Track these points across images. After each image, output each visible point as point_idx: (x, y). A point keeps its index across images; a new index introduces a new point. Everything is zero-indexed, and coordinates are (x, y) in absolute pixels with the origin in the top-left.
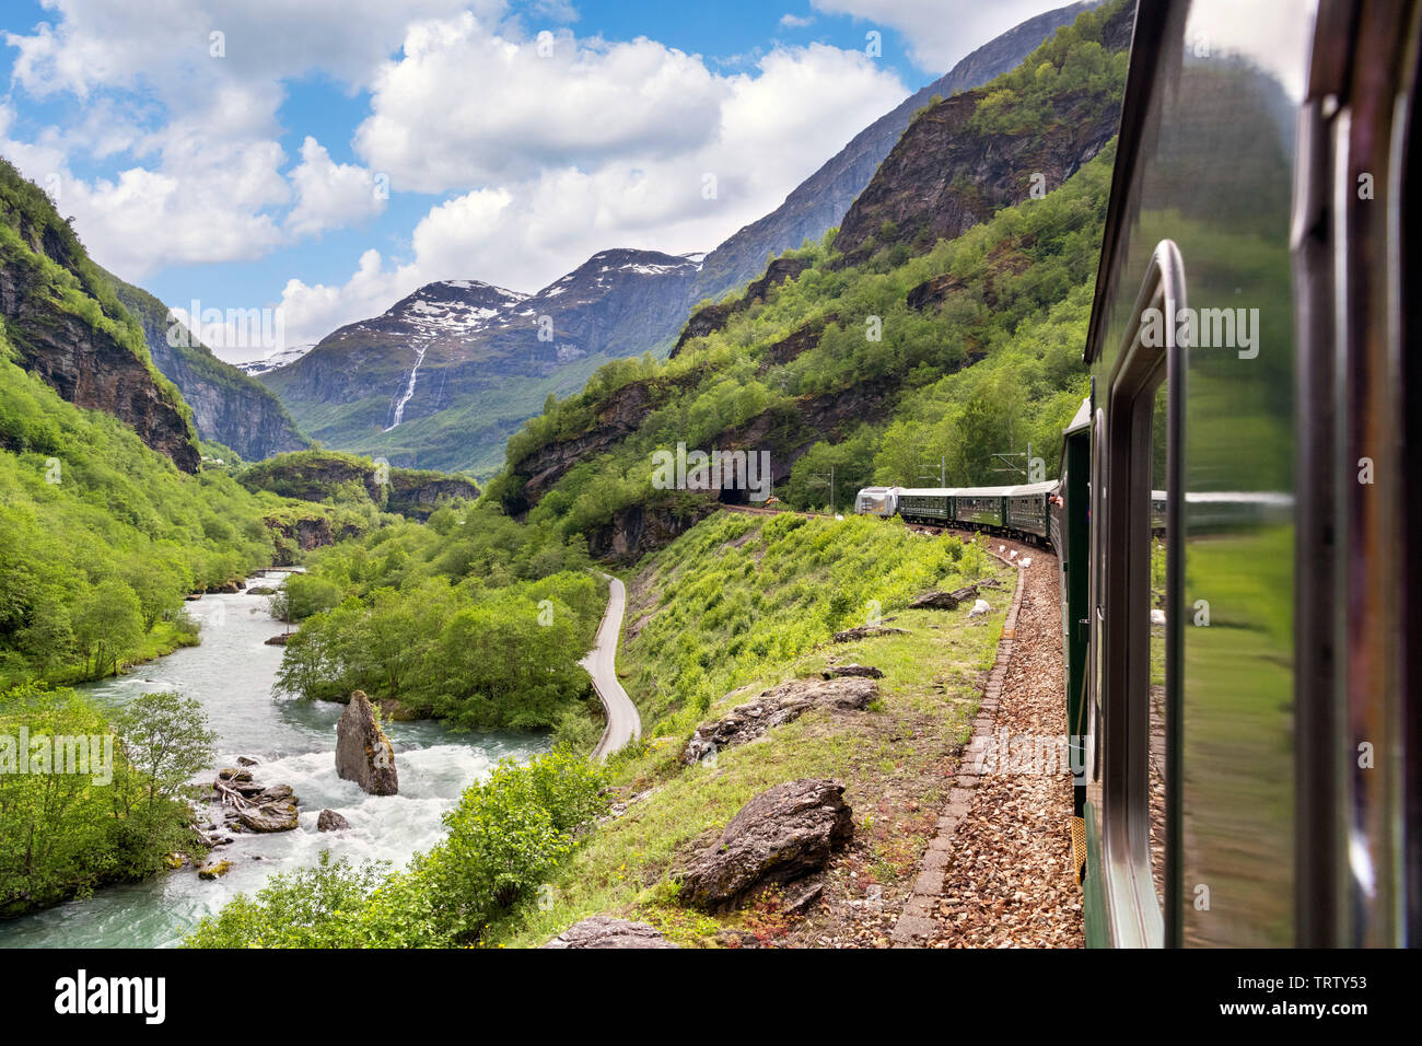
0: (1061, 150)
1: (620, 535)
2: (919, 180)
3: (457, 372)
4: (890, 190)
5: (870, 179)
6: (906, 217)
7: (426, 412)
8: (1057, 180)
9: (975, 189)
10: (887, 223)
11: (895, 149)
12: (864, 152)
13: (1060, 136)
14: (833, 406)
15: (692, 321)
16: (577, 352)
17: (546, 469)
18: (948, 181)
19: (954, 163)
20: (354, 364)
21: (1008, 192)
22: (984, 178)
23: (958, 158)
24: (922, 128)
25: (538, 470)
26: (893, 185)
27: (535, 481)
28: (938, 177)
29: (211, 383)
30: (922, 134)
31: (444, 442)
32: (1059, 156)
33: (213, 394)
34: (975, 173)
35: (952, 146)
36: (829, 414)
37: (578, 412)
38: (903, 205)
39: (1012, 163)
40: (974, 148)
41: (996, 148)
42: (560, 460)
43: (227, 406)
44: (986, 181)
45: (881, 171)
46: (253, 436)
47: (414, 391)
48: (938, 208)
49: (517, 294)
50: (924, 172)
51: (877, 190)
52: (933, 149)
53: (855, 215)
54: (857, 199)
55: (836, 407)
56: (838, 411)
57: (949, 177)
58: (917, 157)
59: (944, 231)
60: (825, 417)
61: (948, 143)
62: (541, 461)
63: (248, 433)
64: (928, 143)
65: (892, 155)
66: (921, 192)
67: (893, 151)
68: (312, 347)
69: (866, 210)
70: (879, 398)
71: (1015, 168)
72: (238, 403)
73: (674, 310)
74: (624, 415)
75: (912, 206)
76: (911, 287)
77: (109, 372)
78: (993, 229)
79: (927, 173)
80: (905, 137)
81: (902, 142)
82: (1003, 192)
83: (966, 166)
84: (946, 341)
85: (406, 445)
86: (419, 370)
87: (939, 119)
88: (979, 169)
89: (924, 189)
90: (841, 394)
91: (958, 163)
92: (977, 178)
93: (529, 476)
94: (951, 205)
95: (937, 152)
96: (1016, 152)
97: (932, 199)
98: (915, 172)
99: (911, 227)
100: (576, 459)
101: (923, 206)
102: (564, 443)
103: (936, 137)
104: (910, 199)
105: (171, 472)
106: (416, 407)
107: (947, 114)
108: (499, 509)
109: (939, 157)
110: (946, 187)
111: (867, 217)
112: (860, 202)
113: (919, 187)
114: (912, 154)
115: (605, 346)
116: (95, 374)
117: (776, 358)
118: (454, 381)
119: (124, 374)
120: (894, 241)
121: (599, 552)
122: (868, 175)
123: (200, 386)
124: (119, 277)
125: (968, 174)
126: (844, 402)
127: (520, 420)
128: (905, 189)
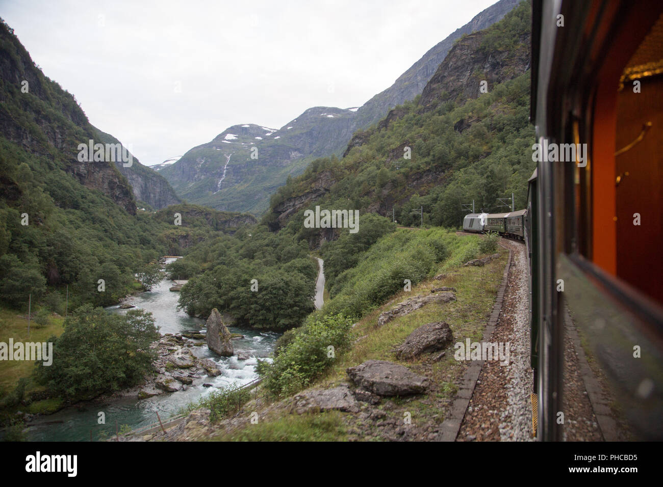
0: (523, 57)
1: (323, 239)
2: (458, 71)
3: (245, 166)
4: (445, 77)
5: (435, 71)
6: (452, 89)
7: (231, 185)
8: (522, 71)
9: (484, 75)
10: (443, 92)
11: (446, 58)
12: (431, 59)
13: (523, 51)
14: (421, 178)
15: (353, 140)
16: (299, 155)
17: (288, 210)
18: (471, 72)
19: (474, 64)
20: (199, 164)
21: (500, 77)
22: (488, 70)
23: (476, 61)
24: (459, 48)
25: (284, 210)
26: (446, 74)
27: (283, 215)
28: (467, 70)
29: (139, 174)
30: (459, 51)
31: (239, 198)
32: (523, 60)
33: (140, 179)
34: (484, 68)
35: (472, 56)
36: (419, 181)
37: (302, 183)
38: (451, 83)
39: (501, 63)
40: (483, 56)
41: (493, 57)
42: (294, 205)
43: (146, 185)
44: (489, 71)
45: (440, 68)
46: (157, 198)
47: (226, 175)
48: (467, 85)
49: (271, 129)
50: (460, 68)
51: (438, 77)
52: (464, 57)
53: (429, 89)
54: (429, 80)
55: (422, 178)
56: (423, 180)
57: (472, 70)
58: (457, 61)
59: (470, 95)
60: (417, 183)
61: (471, 55)
62: (285, 206)
63: (155, 197)
64: (461, 55)
65: (445, 60)
66: (459, 77)
67: (445, 59)
68: (181, 157)
69: (434, 86)
70: (443, 173)
71: (502, 66)
72: (150, 183)
73: (344, 134)
74: (323, 184)
75: (455, 84)
76: (455, 122)
77: (99, 172)
78: (493, 94)
79: (462, 68)
80: (451, 52)
81: (449, 55)
82: (497, 76)
83: (480, 65)
84: (473, 146)
85: (222, 200)
86: (228, 166)
87: (466, 43)
88: (486, 66)
89: (460, 76)
90: (425, 172)
91: (476, 64)
92: (485, 70)
93: (280, 213)
94: (473, 83)
95: (466, 59)
96: (502, 58)
97: (464, 80)
98: (455, 68)
99: (455, 93)
100: (301, 205)
101: (460, 83)
102: (295, 198)
103: (465, 52)
104: (454, 81)
105: (125, 215)
106: (226, 183)
107: (470, 41)
108: (267, 229)
109: (467, 61)
110: (471, 74)
111: (434, 89)
112: (431, 82)
113: (458, 75)
114: (454, 60)
115: (312, 152)
116: (93, 173)
117: (393, 156)
118: (243, 170)
119: (105, 172)
120: (447, 100)
121: (313, 248)
122: (433, 69)
123: (134, 176)
124: (101, 130)
125: (480, 68)
126: (426, 176)
127: (274, 187)
128: (452, 76)
